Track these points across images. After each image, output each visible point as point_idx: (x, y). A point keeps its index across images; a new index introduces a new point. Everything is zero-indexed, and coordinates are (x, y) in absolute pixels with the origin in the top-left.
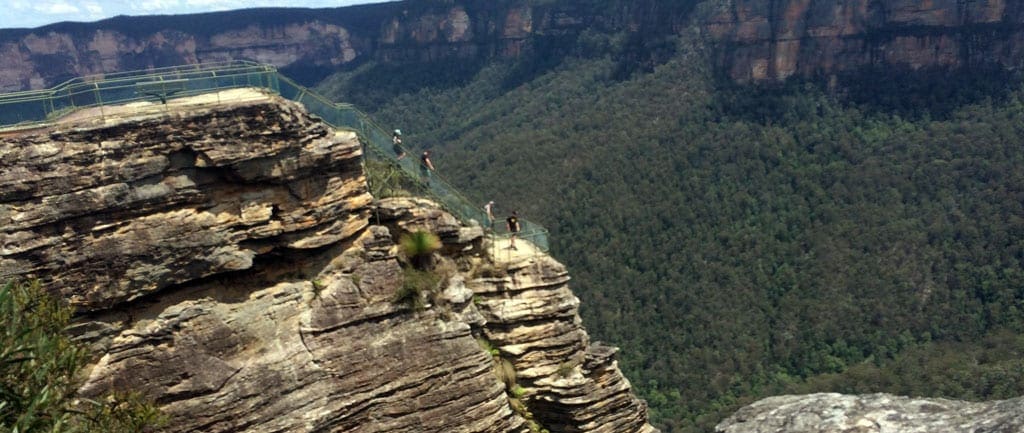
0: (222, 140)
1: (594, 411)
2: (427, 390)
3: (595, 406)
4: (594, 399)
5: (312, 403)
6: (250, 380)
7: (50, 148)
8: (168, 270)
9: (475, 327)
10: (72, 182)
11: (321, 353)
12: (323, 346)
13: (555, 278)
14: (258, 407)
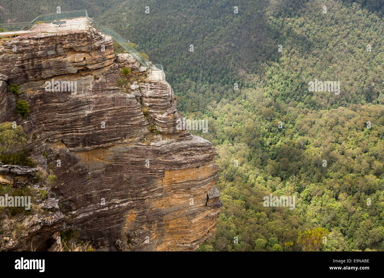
0: (70, 41)
1: (167, 125)
2: (120, 111)
3: (168, 124)
4: (167, 122)
5: (89, 108)
6: (73, 101)
7: (27, 41)
8: (55, 72)
9: (136, 96)
10: (32, 50)
11: (93, 96)
12: (94, 95)
13: (163, 87)
14: (74, 108)
